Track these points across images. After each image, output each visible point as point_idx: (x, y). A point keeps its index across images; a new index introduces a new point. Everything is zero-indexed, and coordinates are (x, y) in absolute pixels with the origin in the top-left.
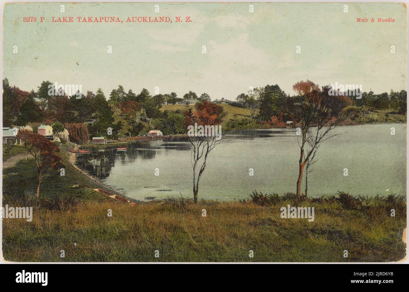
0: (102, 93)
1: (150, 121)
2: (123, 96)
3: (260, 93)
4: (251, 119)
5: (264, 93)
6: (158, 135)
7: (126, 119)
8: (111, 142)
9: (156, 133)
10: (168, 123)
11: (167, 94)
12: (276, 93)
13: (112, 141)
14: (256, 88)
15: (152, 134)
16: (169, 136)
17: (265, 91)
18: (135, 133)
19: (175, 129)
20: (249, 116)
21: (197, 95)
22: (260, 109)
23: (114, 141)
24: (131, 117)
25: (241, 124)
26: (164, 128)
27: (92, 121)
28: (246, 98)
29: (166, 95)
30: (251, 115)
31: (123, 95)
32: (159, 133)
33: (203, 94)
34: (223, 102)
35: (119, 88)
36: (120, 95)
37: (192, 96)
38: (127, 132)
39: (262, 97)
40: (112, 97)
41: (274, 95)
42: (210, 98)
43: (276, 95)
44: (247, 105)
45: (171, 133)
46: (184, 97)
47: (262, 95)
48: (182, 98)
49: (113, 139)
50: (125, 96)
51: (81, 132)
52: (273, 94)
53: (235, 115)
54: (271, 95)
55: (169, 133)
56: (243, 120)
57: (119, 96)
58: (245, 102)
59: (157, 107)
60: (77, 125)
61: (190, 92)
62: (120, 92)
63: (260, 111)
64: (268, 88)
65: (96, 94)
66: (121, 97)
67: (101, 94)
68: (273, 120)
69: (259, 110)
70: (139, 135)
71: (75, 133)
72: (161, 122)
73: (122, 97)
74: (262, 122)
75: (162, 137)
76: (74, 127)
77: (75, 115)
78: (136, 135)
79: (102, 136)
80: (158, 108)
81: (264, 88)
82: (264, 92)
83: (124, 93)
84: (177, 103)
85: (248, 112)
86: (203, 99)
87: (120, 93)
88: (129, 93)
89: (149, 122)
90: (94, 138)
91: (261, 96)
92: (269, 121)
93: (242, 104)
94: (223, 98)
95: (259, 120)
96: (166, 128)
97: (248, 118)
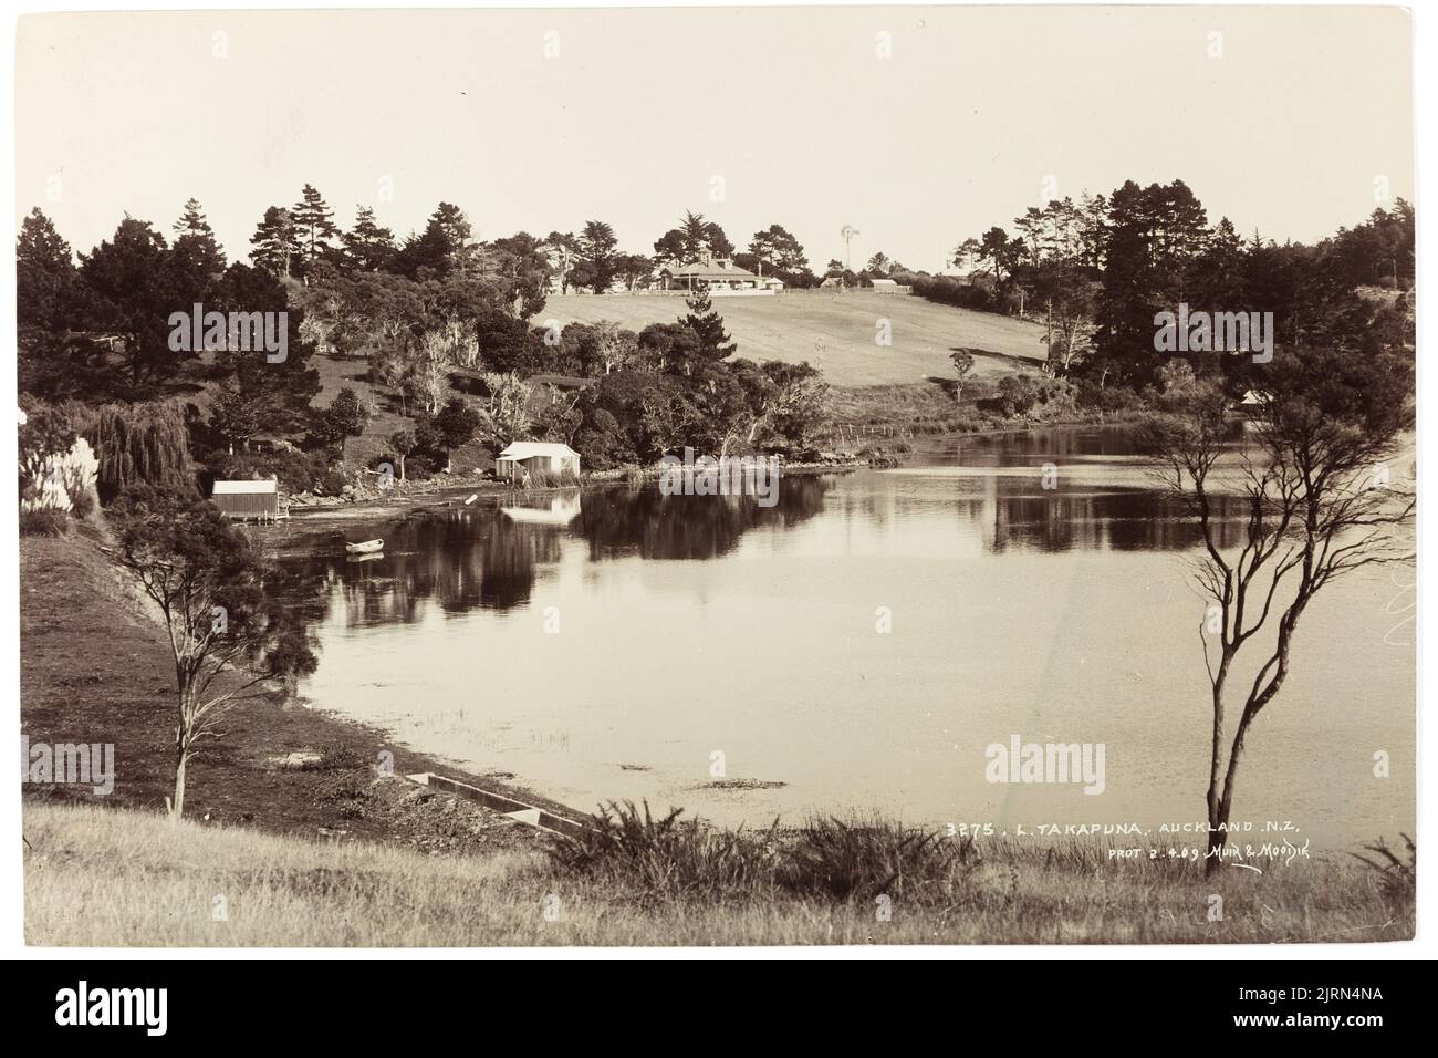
0: (205, 227)
1: (506, 392)
2: (322, 244)
3: (1083, 227)
4: (1051, 376)
5: (1108, 228)
6: (556, 467)
7: (366, 378)
8: (311, 510)
9: (545, 458)
10: (608, 402)
11: (563, 232)
12: (1177, 231)
13: (312, 502)
14: (1061, 200)
15: (521, 462)
16: (616, 474)
17: (1111, 216)
18: (429, 453)
19: (648, 437)
20: (1036, 363)
21: (730, 237)
22: (1097, 323)
23: (324, 501)
24: (398, 368)
25: (997, 406)
26: (583, 427)
27: (199, 389)
28: (1013, 258)
29: (555, 238)
30: (1045, 357)
31: (325, 240)
32: (560, 456)
33: (767, 230)
34: (881, 276)
35: (303, 201)
36: (309, 237)
37: (702, 244)
38: (383, 449)
39: (1099, 251)
40: (262, 252)
41: (1162, 241)
42: (805, 254)
43: (1179, 242)
44: (1021, 295)
45: (625, 459)
46: (658, 246)
47: (1096, 237)
48: (650, 253)
49: (315, 494)
50: (335, 243)
51: (154, 454)
52: (1159, 233)
53: (963, 356)
54: (1149, 240)
55: (616, 459)
56: (1006, 383)
57: (299, 244)
58: (1008, 280)
59: (518, 305)
60: (135, 416)
61: (694, 224)
62: (309, 222)
63: (1100, 333)
64: (1127, 196)
65: (171, 238)
66: (313, 252)
67: (202, 233)
68: (1170, 384)
69: (1091, 327)
70: (448, 470)
71: (125, 461)
72: (564, 396)
73: (319, 249)
74: (1112, 391)
75: (576, 481)
76: (119, 424)
77: (113, 359)
78: (436, 470)
79: (256, 475)
80: (524, 315)
81: (1108, 197)
82: (1109, 223)
83: (329, 230)
84: (618, 286)
85: (1025, 337)
86: (767, 259)
87: (305, 227)
88: (360, 229)
89: (498, 395)
90: (220, 487)
91: (1093, 243)
92: (1150, 389)
93: (990, 288)
94: (880, 257)
95: (1095, 383)
96: (596, 429)
97: (1034, 373)
